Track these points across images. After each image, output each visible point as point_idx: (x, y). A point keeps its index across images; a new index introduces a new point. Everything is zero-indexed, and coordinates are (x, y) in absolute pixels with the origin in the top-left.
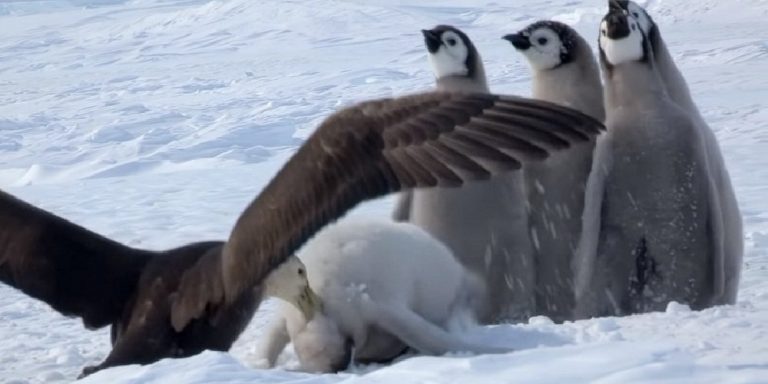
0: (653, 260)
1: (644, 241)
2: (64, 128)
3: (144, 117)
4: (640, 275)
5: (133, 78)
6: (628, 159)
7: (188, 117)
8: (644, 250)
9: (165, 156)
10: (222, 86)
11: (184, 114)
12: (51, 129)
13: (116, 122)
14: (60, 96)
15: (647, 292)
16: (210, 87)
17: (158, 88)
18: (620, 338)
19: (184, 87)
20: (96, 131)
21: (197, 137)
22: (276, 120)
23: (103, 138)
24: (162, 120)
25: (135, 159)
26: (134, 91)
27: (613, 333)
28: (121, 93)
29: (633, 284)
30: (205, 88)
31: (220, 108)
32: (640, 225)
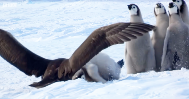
0: (178, 57)
1: (176, 53)
2: (47, 29)
3: (65, 26)
4: (175, 60)
5: (62, 18)
6: (173, 34)
7: (75, 26)
8: (176, 54)
9: (69, 35)
10: (82, 19)
11: (74, 26)
12: (44, 29)
13: (58, 28)
14: (46, 22)
15: (177, 64)
16: (80, 20)
17: (68, 20)
18: (171, 76)
19: (74, 20)
20: (54, 29)
21: (77, 31)
22: (94, 27)
23: (56, 31)
24: (69, 27)
25: (63, 36)
26: (63, 21)
27: (169, 74)
28: (60, 21)
29: (174, 62)
30: (78, 20)
31: (82, 24)
32: (175, 49)
